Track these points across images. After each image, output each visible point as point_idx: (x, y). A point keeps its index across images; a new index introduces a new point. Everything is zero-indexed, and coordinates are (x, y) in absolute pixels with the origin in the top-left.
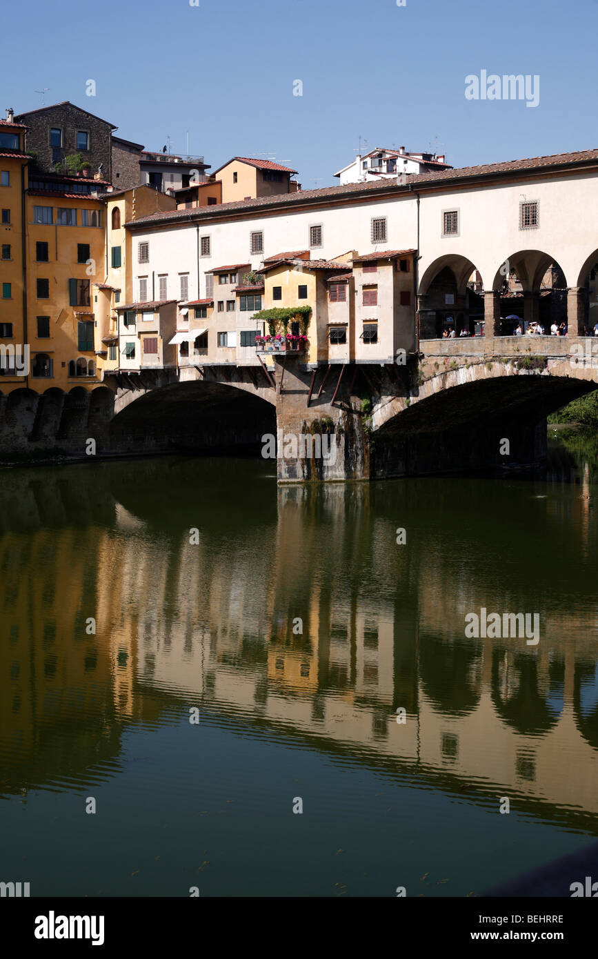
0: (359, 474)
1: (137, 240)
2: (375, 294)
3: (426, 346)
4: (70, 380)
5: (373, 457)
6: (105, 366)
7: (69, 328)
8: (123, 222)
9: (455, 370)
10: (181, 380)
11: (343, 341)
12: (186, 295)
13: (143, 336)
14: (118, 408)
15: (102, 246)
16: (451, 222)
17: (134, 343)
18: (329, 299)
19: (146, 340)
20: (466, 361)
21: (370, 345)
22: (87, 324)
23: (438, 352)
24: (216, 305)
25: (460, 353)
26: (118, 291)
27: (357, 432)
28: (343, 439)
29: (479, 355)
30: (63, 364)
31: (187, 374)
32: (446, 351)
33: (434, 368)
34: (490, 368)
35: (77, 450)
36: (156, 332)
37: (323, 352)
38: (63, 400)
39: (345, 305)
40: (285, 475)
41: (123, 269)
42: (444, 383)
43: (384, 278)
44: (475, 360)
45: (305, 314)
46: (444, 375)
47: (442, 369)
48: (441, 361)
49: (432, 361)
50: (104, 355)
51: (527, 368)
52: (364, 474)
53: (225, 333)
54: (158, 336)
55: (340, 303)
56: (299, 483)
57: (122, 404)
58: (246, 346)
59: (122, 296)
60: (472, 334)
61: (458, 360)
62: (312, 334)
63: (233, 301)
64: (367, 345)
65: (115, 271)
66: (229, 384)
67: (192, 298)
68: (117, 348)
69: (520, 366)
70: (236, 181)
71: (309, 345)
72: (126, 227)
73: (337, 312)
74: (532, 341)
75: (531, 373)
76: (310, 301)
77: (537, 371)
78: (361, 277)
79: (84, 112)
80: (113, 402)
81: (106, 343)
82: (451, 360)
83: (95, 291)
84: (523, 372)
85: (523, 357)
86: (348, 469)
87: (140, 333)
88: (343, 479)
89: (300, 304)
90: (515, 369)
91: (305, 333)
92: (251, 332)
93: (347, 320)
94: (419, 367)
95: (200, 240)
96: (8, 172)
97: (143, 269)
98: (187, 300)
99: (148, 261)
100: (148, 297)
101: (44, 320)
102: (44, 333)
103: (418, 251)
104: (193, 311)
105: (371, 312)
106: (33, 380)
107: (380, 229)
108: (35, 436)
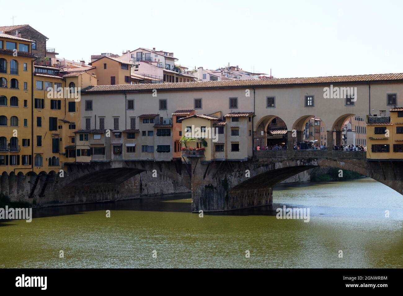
1: (84, 100)
2: (238, 131)
4: (49, 167)
6: (64, 160)
7: (49, 142)
10: (113, 167)
11: (222, 151)
12: (118, 127)
16: (271, 102)
20: (278, 159)
21: (235, 152)
22: (57, 139)
24: (141, 133)
25: (274, 156)
26: (73, 124)
29: (285, 157)
30: (46, 159)
31: (117, 165)
33: (262, 163)
34: (290, 162)
36: (103, 144)
37: (213, 156)
38: (46, 177)
39: (224, 135)
41: (76, 113)
43: (243, 125)
44: (283, 159)
46: (266, 166)
47: (266, 163)
49: (261, 160)
50: (65, 155)
53: (147, 146)
55: (221, 135)
57: (71, 179)
58: (161, 152)
61: (274, 159)
63: (152, 131)
65: (72, 114)
67: (122, 128)
69: (304, 162)
70: (105, 68)
71: (207, 152)
74: (311, 152)
78: (230, 124)
81: (67, 149)
83: (60, 123)
84: (305, 164)
85: (306, 158)
87: (91, 145)
90: (302, 163)
92: (164, 146)
93: (225, 142)
95: (127, 101)
96: (26, 64)
97: (89, 114)
98: (118, 129)
99: (92, 110)
100: (92, 127)
101: (39, 138)
102: (39, 144)
103: (254, 113)
104: (126, 135)
105: (235, 139)
106: (35, 168)
107: (233, 103)
108: (31, 195)
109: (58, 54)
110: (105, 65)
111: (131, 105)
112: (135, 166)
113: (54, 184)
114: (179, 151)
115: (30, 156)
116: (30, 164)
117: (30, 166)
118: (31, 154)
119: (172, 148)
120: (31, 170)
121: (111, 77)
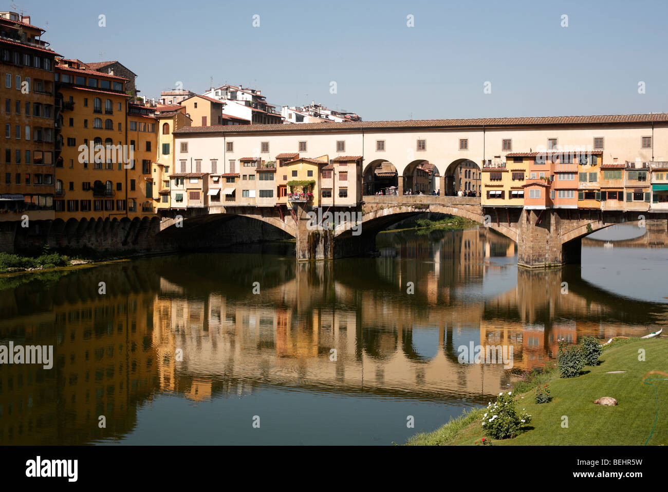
0: (329, 256)
1: (179, 141)
2: (346, 175)
3: (366, 199)
4: (143, 213)
5: (334, 248)
6: (157, 206)
7: (142, 186)
8: (171, 130)
9: (382, 209)
10: (210, 213)
11: (330, 196)
12: (216, 171)
13: (189, 191)
14: (162, 228)
15: (157, 142)
16: (381, 145)
17: (182, 194)
18: (321, 177)
19: (191, 193)
20: (388, 205)
21: (343, 198)
22: (150, 183)
23: (373, 202)
24: (241, 177)
25: (385, 202)
26: (168, 167)
27: (329, 237)
28: (323, 240)
29: (395, 203)
30: (140, 204)
31: (215, 210)
32: (378, 201)
33: (371, 209)
34: (400, 209)
35: (141, 250)
36: (201, 189)
37: (320, 201)
38: (139, 224)
39: (331, 180)
40: (302, 257)
41: (171, 155)
42: (376, 215)
43: (352, 169)
44: (393, 205)
45: (312, 184)
46: (376, 212)
47: (375, 209)
48: (374, 205)
49: (370, 205)
50: (158, 200)
51: (419, 209)
52: (331, 257)
53: (248, 190)
54: (201, 191)
55: (328, 179)
56: (307, 261)
57: (165, 225)
58: (263, 197)
59: (170, 170)
60: (384, 194)
61: (384, 205)
62: (316, 192)
63: (254, 175)
64: (341, 198)
65: (166, 156)
66: (244, 215)
67: (220, 172)
68: (169, 197)
69: (416, 208)
70: (196, 107)
71: (313, 197)
72: (173, 133)
73: (326, 183)
74: (423, 198)
75: (421, 211)
76: (315, 178)
77: (424, 210)
78: (338, 168)
79: (124, 67)
80: (159, 224)
81: (161, 194)
82: (380, 205)
83: (154, 166)
84: (417, 210)
85: (418, 204)
86: (325, 255)
87: (187, 189)
88: (323, 259)
89: (310, 179)
90: (413, 209)
91: (311, 192)
92: (266, 190)
93: (332, 187)
94: (362, 208)
95: (226, 143)
96: (120, 103)
97: (184, 156)
98: (216, 173)
99: (187, 152)
100: (188, 171)
101: (133, 182)
102: (133, 188)
103: (363, 157)
104: (225, 179)
105: (344, 184)
106: (129, 213)
107: (341, 146)
108: (125, 243)
109: (139, 91)
110: (196, 104)
111: (230, 147)
112: (235, 212)
113: (147, 231)
114: (282, 196)
115: (124, 201)
116: (124, 209)
117: (125, 212)
118: (125, 199)
119: (275, 193)
120: (125, 216)
121: (203, 117)
